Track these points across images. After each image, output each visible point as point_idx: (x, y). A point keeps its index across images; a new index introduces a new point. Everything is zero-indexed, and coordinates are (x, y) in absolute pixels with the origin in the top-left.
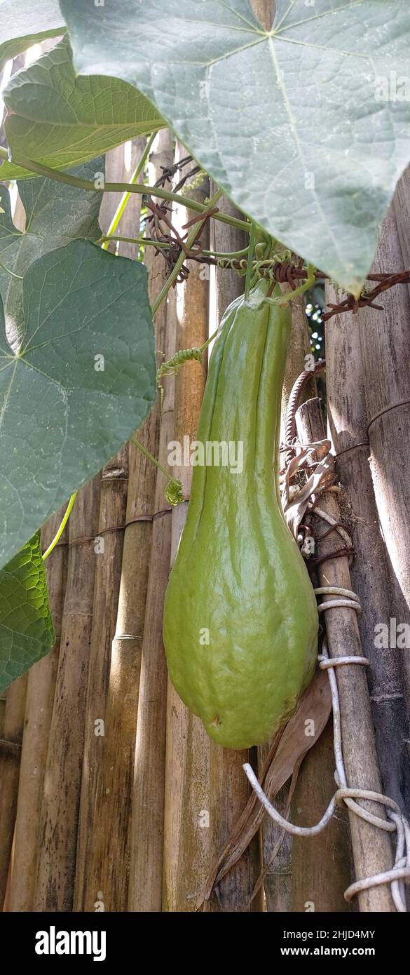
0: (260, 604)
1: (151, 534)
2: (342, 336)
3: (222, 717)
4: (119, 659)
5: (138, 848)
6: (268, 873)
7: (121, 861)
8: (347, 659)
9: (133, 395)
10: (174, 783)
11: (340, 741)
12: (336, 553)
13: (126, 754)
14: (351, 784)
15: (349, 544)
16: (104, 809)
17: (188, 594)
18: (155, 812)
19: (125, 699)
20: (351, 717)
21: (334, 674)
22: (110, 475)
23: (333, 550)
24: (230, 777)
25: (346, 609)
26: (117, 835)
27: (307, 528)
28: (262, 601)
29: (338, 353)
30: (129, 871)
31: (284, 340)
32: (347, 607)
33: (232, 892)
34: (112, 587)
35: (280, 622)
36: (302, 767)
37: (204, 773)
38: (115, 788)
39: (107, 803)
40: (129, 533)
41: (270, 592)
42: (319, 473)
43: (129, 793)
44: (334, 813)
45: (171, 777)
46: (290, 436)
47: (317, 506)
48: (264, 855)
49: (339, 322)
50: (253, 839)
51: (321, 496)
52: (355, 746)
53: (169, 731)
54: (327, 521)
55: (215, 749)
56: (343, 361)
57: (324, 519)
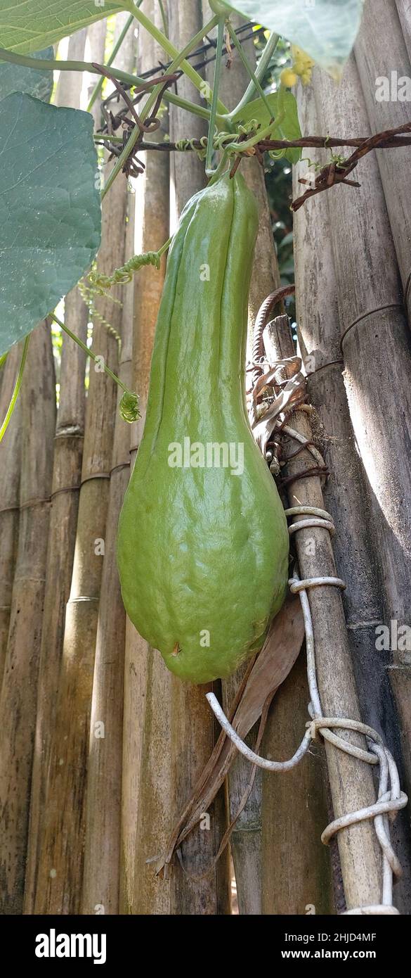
0: (225, 517)
1: (109, 491)
2: (313, 252)
3: (182, 643)
4: (74, 622)
5: (93, 821)
6: (235, 830)
7: (75, 836)
8: (321, 580)
9: (73, 245)
10: (132, 745)
11: (314, 668)
12: (307, 472)
13: (81, 722)
14: (327, 713)
15: (322, 464)
16: (58, 781)
17: (144, 510)
18: (112, 780)
19: (81, 664)
20: (326, 641)
21: (306, 598)
22: (64, 432)
23: (304, 469)
24: (193, 729)
25: (319, 528)
26: (72, 809)
27: (276, 444)
28: (227, 514)
29: (308, 270)
30: (84, 846)
31: (250, 235)
32: (319, 526)
33: (196, 853)
34: (67, 549)
35: (247, 537)
36: (272, 708)
37: (164, 729)
38: (69, 757)
39: (60, 775)
40: (85, 492)
41: (236, 503)
42: (290, 390)
43: (85, 762)
44: (309, 748)
45: (129, 739)
46: (257, 356)
47: (287, 425)
48: (230, 811)
49: (309, 239)
50: (218, 792)
51: (292, 415)
52: (331, 672)
53: (128, 689)
54: (298, 440)
55: (177, 700)
56: (314, 278)
57: (294, 438)
